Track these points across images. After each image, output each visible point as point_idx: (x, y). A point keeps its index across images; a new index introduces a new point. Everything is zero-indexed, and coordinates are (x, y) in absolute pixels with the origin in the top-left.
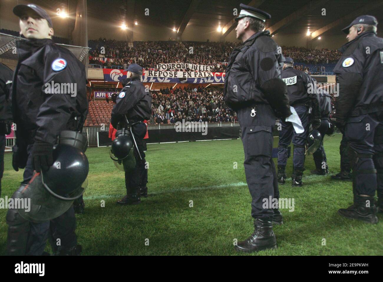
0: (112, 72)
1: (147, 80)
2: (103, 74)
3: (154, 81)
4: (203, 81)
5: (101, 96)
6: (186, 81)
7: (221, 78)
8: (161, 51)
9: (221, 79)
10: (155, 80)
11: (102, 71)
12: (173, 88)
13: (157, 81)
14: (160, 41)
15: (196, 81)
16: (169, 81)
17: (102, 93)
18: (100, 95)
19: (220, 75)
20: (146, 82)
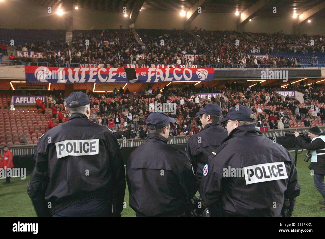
0: (37, 70)
1: (85, 80)
2: (25, 73)
3: (94, 80)
4: (158, 79)
5: (23, 102)
6: (136, 80)
7: (183, 74)
8: (107, 41)
9: (182, 76)
10: (96, 79)
11: (24, 69)
12: (123, 89)
13: (98, 80)
14: (107, 29)
15: (149, 80)
16: (114, 80)
17: (23, 97)
18: (21, 100)
19: (181, 71)
20: (84, 82)
